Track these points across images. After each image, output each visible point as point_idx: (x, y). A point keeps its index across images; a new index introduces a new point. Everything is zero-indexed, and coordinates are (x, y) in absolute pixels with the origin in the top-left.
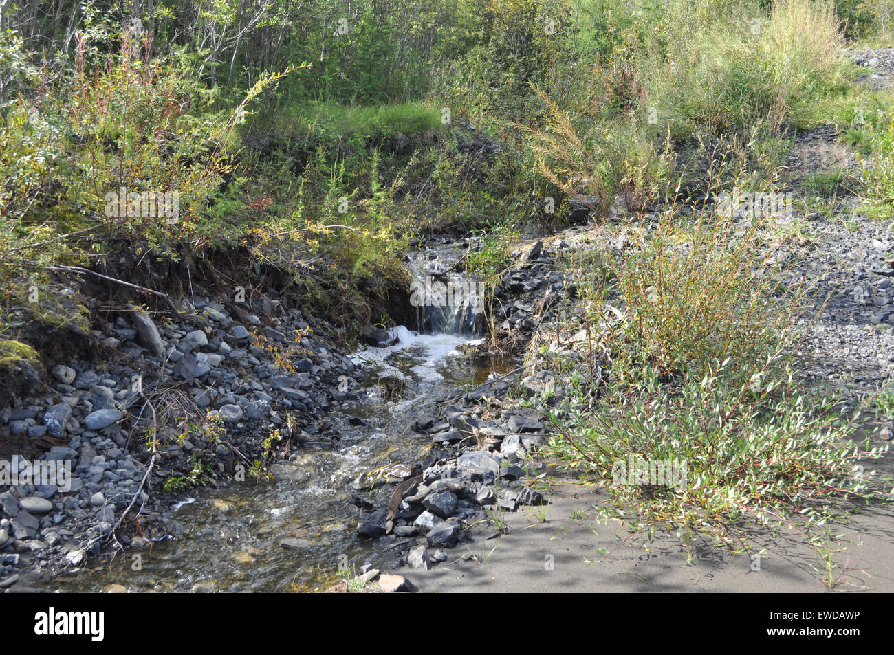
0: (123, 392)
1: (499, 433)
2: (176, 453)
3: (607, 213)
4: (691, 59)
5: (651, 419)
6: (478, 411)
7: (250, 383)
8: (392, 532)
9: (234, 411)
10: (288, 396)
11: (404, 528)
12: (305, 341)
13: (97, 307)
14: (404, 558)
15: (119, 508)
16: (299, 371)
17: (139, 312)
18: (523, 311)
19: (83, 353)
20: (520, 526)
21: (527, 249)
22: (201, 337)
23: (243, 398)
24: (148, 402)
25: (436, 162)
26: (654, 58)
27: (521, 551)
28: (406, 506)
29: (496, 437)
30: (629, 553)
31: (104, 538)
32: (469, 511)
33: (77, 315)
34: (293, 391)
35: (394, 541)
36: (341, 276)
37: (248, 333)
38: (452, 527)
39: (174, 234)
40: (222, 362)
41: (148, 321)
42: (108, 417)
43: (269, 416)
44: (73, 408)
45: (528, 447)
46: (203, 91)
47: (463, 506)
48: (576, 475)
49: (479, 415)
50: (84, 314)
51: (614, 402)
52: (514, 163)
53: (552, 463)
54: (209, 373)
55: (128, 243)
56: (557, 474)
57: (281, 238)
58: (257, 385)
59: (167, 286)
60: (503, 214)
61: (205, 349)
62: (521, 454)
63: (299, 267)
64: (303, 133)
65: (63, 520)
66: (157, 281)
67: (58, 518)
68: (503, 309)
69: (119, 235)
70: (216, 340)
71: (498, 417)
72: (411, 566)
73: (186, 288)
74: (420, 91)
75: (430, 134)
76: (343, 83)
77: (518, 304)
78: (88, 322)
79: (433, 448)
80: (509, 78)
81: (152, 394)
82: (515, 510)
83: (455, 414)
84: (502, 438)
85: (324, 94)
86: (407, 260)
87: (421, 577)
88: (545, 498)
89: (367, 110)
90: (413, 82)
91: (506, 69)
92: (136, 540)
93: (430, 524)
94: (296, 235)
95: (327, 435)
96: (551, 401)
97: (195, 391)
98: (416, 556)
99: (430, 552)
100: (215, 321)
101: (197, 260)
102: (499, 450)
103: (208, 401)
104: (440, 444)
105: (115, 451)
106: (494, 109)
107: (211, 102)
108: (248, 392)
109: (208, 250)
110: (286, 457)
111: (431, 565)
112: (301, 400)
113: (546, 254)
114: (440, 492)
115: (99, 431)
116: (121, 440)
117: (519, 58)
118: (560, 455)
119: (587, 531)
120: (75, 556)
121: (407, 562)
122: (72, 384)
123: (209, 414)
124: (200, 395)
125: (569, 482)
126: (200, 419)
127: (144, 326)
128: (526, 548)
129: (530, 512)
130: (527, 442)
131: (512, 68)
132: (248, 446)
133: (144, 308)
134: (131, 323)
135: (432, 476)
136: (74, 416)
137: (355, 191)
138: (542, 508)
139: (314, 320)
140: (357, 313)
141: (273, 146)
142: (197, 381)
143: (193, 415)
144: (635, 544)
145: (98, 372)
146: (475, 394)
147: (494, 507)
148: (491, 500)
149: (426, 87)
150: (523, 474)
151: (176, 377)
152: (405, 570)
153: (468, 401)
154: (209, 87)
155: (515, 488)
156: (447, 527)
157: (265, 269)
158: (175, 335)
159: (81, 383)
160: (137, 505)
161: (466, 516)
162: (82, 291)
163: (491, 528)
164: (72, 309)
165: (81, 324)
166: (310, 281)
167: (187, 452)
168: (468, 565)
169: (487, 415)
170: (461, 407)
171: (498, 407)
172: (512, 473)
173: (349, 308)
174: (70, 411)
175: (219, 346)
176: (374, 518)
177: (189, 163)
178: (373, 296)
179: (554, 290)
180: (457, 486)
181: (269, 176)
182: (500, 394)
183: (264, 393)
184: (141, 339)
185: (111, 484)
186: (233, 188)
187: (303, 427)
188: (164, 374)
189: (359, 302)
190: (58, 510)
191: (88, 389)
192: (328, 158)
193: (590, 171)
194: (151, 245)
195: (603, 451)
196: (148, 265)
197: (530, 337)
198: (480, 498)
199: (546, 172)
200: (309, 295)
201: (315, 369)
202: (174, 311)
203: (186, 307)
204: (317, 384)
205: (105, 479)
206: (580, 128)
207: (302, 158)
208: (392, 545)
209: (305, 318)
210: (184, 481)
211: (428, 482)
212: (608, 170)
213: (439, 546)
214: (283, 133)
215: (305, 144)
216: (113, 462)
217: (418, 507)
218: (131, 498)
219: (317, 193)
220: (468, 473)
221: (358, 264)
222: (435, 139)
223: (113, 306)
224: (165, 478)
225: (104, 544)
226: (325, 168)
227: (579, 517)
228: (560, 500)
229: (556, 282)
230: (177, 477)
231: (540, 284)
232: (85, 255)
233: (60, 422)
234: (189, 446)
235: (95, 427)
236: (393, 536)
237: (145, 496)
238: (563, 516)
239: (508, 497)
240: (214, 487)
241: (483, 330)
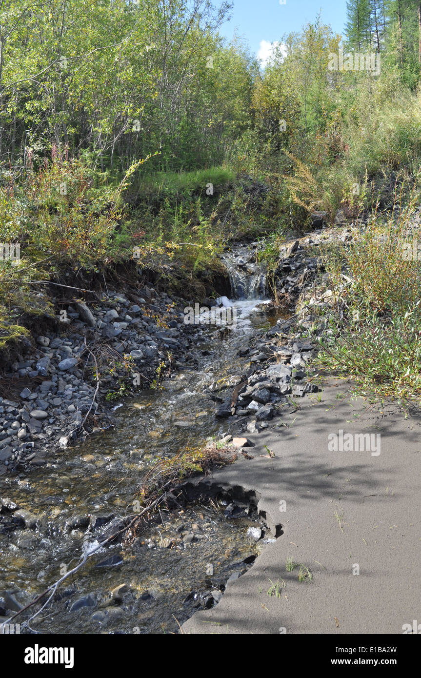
0: (77, 348)
1: (289, 353)
2: (110, 379)
3: (334, 221)
4: (373, 125)
5: (376, 338)
6: (274, 342)
7: (145, 337)
8: (235, 414)
9: (138, 353)
10: (167, 342)
11: (242, 411)
12: (172, 310)
13: (57, 302)
14: (245, 428)
15: (84, 413)
16: (170, 327)
17: (80, 302)
18: (292, 282)
19: (52, 328)
20: (307, 405)
21: (291, 245)
22: (114, 313)
23: (142, 345)
24: (91, 353)
25: (232, 200)
26: (352, 126)
27: (310, 419)
28: (241, 399)
29: (287, 356)
30: (371, 415)
31: (78, 430)
32: (278, 399)
33: (47, 308)
34: (169, 339)
35: (237, 419)
36: (187, 272)
37: (140, 309)
38: (270, 409)
39: (93, 257)
40: (128, 326)
41: (86, 308)
42: (70, 363)
43: (158, 355)
44: (51, 359)
45: (306, 360)
46: (100, 174)
47: (274, 396)
48: (335, 374)
49: (275, 344)
50: (51, 307)
51: (353, 330)
52: (277, 197)
53: (320, 368)
54: (121, 333)
55: (70, 264)
56: (324, 374)
57: (153, 253)
58: (149, 338)
59: (93, 286)
60: (276, 226)
61: (117, 320)
62: (303, 364)
63: (164, 268)
64: (156, 191)
65: (54, 421)
66: (87, 284)
67: (51, 421)
68: (281, 282)
69: (64, 260)
70: (123, 314)
71: (286, 344)
72: (249, 432)
73: (103, 287)
74: (218, 160)
75: (227, 184)
76: (174, 160)
77: (288, 278)
78: (53, 311)
79: (251, 364)
80: (268, 147)
81: (92, 348)
82: (303, 396)
83: (262, 345)
84: (290, 356)
85: (165, 167)
86: (222, 258)
87: (255, 438)
88: (320, 388)
89: (190, 174)
90: (213, 155)
91: (266, 142)
92: (95, 430)
93: (257, 408)
94: (160, 250)
95: (191, 362)
96: (316, 333)
97: (115, 344)
98: (251, 426)
99: (259, 423)
100: (121, 304)
101: (107, 270)
102: (290, 363)
103: (123, 349)
104: (255, 362)
105: (77, 381)
106: (260, 165)
107: (105, 179)
108: (144, 342)
109: (112, 264)
110: (170, 377)
111: (260, 430)
112: (174, 344)
113: (302, 248)
114: (260, 390)
115: (66, 371)
116: (80, 375)
117: (273, 135)
118: (325, 363)
119: (345, 405)
120: (63, 441)
121: (246, 430)
122: (48, 346)
123: (125, 356)
124: (119, 346)
125: (332, 378)
126: (120, 359)
127: (84, 310)
128: (312, 417)
129: (312, 397)
130: (305, 357)
131: (269, 141)
132: (148, 372)
133: (83, 300)
134: (75, 309)
135: (254, 381)
136: (52, 363)
137: (189, 222)
138: (319, 394)
139: (175, 298)
140: (198, 291)
141: (140, 200)
142: (116, 339)
143: (116, 358)
144: (374, 410)
145: (62, 338)
146: (271, 332)
147: (292, 395)
148: (289, 392)
149: (222, 157)
150: (305, 375)
151: (104, 337)
152: (246, 434)
153: (268, 336)
154: (104, 171)
155: (301, 384)
156: (267, 409)
157: (144, 272)
158: (101, 314)
159: (53, 345)
160: (93, 410)
161: (276, 402)
162: (48, 294)
163: (291, 407)
164: (44, 305)
165: (50, 312)
166: (170, 276)
167: (116, 378)
168: (280, 429)
169: (280, 344)
170: (264, 340)
171: (286, 338)
172: (299, 375)
173: (193, 289)
174: (49, 361)
175: (125, 317)
176: (224, 407)
177: (97, 216)
178: (206, 281)
179: (309, 268)
180: (269, 385)
181: (139, 218)
182: (286, 331)
183: (153, 342)
184: (82, 317)
185: (77, 400)
186: (125, 228)
187: (176, 359)
188: (97, 336)
189: (199, 285)
190: (51, 416)
191: (57, 348)
192: (171, 204)
193: (321, 197)
194: (83, 265)
195: (350, 359)
196: (82, 276)
197: (297, 297)
198: (282, 391)
199: (297, 200)
200: (170, 284)
201: (179, 325)
202: (98, 300)
203: (104, 297)
204: (181, 334)
205: (74, 397)
206: (314, 172)
207: (157, 206)
208: (236, 421)
209: (169, 297)
210: (116, 394)
211: (252, 384)
212: (331, 195)
213: (263, 420)
214: (144, 192)
215: (157, 197)
216: (76, 387)
217: (248, 399)
218: (89, 407)
219: (168, 225)
220: (274, 377)
221: (196, 263)
222: (231, 187)
223: (65, 301)
224: (106, 394)
225: (78, 433)
226: (171, 210)
227: (341, 397)
228: (328, 388)
229: (309, 263)
230: (112, 392)
231: (300, 265)
232: (47, 274)
233: (45, 368)
234: (116, 375)
235: (64, 369)
236: (236, 416)
237: (97, 405)
238: (331, 397)
239: (298, 389)
240: (132, 396)
241: (270, 295)
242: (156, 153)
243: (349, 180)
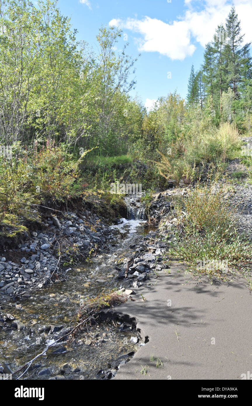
0: (50, 239)
1: (155, 248)
2: (66, 256)
3: (178, 185)
4: (198, 141)
5: (197, 243)
6: (148, 242)
7: (84, 235)
8: (127, 277)
9: (81, 243)
10: (95, 239)
11: (130, 276)
12: (98, 223)
13: (43, 216)
14: (131, 285)
15: (51, 272)
16: (97, 232)
17: (54, 216)
18: (157, 213)
19: (39, 228)
20: (163, 275)
21: (157, 195)
22: (70, 223)
23: (82, 239)
24: (57, 242)
25: (131, 172)
26: (188, 141)
27: (164, 282)
28: (130, 270)
29: (154, 249)
30: (194, 282)
31: (48, 280)
32: (148, 271)
33: (38, 218)
34: (96, 237)
35: (128, 280)
36: (107, 205)
37: (83, 221)
38: (144, 276)
39: (62, 194)
40: (76, 230)
41: (56, 219)
42: (47, 246)
43: (90, 245)
44: (37, 244)
45: (163, 252)
46: (69, 155)
47: (147, 269)
48: (177, 260)
49: (148, 243)
50: (40, 218)
51: (186, 239)
52: (152, 171)
53: (170, 256)
54: (73, 233)
55: (51, 197)
56: (172, 260)
57: (91, 195)
58: (86, 236)
59: (61, 209)
60: (151, 185)
61: (71, 226)
62: (161, 254)
63: (96, 202)
64: (94, 165)
65: (37, 275)
66: (58, 207)
67: (35, 275)
68: (152, 212)
69: (48, 195)
70: (74, 223)
71: (154, 243)
72: (133, 287)
73: (66, 209)
74: (125, 152)
75: (129, 164)
76: (104, 150)
77: (156, 211)
78: (41, 220)
79: (136, 252)
80: (148, 148)
81: (58, 239)
82: (161, 270)
83: (142, 243)
84: (155, 250)
85: (99, 154)
86: (124, 199)
87: (136, 290)
88: (169, 267)
89: (111, 158)
90: (123, 150)
91: (148, 145)
92: (56, 281)
93: (138, 275)
94: (95, 193)
95: (106, 250)
96: (168, 239)
97: (70, 238)
98: (135, 284)
99: (139, 283)
100: (74, 218)
101: (69, 201)
102: (155, 253)
103: (73, 241)
104: (138, 251)
105: (49, 256)
106: (145, 156)
107: (71, 158)
108: (84, 238)
109: (71, 198)
110: (95, 256)
111: (139, 286)
112: (98, 240)
113: (163, 197)
114: (140, 266)
115: (45, 250)
116: (51, 252)
117: (151, 142)
118: (172, 254)
119: (181, 276)
120: (40, 285)
121: (132, 286)
122: (37, 237)
123: (74, 244)
124: (71, 239)
125: (175, 262)
126: (72, 246)
127: (55, 220)
128: (165, 281)
129: (165, 271)
130: (163, 251)
131: (149, 145)
132: (85, 253)
133: (55, 215)
134: (51, 219)
135: (137, 261)
136: (38, 246)
137: (110, 180)
138: (169, 270)
139: (100, 217)
140: (112, 214)
141: (86, 169)
142: (70, 235)
143: (69, 245)
144: (196, 279)
145: (43, 233)
146: (146, 237)
147: (155, 270)
148: (154, 268)
149: (127, 151)
150: (162, 260)
151: (64, 234)
152: (132, 288)
153: (145, 239)
154: (71, 154)
155: (160, 264)
156: (143, 276)
157: (86, 203)
158: (63, 222)
159: (39, 236)
160: (56, 271)
161: (148, 272)
162: (39, 211)
163: (155, 275)
164: (36, 216)
165: (39, 220)
166: (98, 206)
167: (69, 255)
168: (149, 286)
169: (150, 243)
170: (143, 241)
171: (153, 241)
172: (159, 260)
173: (109, 213)
174: (36, 245)
175: (75, 225)
176: (121, 273)
177: (66, 175)
178: (116, 210)
179: (166, 207)
180: (144, 264)
181: (86, 177)
182: (154, 237)
183: (88, 238)
184: (55, 224)
185: (49, 265)
186: (79, 182)
187: (99, 247)
188: (61, 233)
189: (112, 211)
190: (35, 273)
191: (41, 238)
192: (101, 171)
193: (173, 173)
194: (57, 198)
195: (185, 253)
196: (56, 203)
197: (160, 221)
198: (151, 267)
199: (161, 174)
200: (98, 210)
201: (102, 231)
202: (63, 216)
203: (66, 214)
204: (102, 235)
205: (47, 263)
206: (170, 161)
207: (95, 172)
208: (127, 281)
209: (98, 216)
210: (68, 263)
211: (136, 263)
212: (177, 172)
213: (141, 281)
214: (89, 165)
215: (95, 168)
216: (49, 259)
217: (134, 270)
218: (54, 269)
219: (99, 181)
220: (147, 260)
221: (112, 201)
222: (130, 165)
223: (47, 215)
224: (63, 263)
225: (48, 282)
226: (101, 174)
227: (179, 272)
228: (173, 267)
229: (166, 204)
230: (66, 262)
231: (162, 205)
232: (39, 201)
233: (34, 248)
234: (69, 253)
235: (43, 249)
236: (127, 278)
237: (58, 268)
238: (174, 272)
239: (159, 267)
240: (76, 265)
241: (146, 218)
242: (96, 147)
243: (186, 166)
